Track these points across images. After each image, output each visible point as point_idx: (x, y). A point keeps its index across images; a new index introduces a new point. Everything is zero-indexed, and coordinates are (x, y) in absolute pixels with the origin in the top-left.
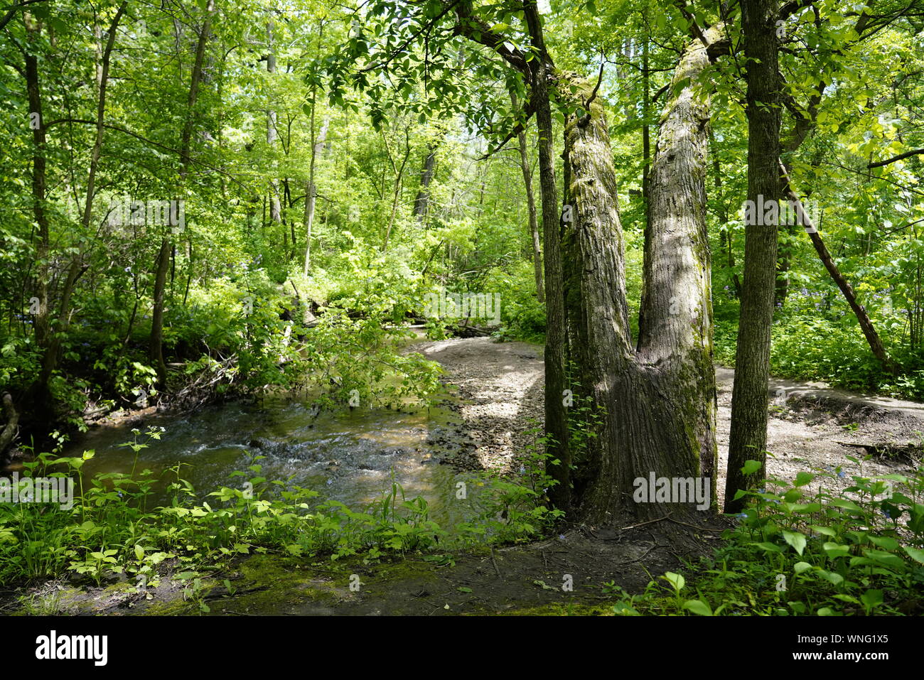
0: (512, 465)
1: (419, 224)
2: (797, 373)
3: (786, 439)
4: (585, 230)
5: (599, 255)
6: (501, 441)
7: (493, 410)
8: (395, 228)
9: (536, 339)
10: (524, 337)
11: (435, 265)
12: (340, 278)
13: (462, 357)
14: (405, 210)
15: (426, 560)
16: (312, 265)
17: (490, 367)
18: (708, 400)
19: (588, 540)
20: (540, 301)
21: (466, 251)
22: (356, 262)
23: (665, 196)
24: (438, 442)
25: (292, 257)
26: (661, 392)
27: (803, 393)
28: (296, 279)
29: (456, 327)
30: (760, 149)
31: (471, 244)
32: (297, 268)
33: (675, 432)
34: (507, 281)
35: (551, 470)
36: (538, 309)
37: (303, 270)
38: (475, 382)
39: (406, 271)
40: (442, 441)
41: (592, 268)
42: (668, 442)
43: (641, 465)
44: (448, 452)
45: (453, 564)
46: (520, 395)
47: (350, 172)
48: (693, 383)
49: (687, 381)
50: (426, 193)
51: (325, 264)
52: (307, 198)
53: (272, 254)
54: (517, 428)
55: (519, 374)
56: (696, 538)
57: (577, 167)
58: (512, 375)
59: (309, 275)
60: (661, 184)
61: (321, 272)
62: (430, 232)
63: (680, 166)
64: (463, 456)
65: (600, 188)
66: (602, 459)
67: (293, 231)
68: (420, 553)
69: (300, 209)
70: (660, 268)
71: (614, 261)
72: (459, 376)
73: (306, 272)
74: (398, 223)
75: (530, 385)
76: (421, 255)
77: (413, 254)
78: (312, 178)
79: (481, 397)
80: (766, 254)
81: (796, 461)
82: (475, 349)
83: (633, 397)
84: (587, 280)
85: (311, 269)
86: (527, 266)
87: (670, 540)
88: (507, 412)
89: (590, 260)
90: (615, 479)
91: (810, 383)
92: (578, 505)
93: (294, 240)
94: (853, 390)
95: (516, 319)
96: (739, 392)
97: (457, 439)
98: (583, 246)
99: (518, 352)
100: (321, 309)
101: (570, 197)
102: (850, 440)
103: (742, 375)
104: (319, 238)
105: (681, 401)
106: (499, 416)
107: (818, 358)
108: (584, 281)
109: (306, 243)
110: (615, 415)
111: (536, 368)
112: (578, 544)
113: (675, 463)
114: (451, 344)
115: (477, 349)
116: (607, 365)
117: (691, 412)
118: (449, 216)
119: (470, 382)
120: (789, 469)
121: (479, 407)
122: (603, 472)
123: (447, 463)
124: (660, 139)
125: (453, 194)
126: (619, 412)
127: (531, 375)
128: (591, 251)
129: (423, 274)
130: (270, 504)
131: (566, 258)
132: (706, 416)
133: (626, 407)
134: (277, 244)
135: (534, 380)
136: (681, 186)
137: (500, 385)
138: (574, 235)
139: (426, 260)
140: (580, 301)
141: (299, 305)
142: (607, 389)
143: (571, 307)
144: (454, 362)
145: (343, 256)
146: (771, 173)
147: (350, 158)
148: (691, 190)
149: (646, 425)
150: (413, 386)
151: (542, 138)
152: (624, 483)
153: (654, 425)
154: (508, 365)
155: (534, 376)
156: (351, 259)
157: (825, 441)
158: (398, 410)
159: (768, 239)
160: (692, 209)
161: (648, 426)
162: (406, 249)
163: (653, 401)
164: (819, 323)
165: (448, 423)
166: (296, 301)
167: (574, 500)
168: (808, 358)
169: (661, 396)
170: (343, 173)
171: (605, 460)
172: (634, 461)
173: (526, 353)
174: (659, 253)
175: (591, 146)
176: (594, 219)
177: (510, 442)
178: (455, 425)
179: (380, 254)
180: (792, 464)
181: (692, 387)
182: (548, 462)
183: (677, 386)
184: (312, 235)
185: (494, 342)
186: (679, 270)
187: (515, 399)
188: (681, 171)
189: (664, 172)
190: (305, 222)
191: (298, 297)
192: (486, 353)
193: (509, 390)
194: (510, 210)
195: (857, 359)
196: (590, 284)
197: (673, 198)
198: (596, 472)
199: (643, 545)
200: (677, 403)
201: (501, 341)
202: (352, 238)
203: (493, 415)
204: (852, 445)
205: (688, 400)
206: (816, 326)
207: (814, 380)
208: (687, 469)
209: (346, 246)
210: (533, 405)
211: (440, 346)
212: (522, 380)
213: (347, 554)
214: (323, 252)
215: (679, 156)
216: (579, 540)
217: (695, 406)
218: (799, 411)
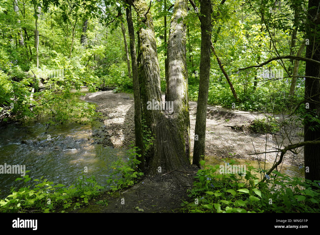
0: (123, 142)
1: (83, 47)
2: (212, 103)
3: (209, 126)
4: (146, 65)
5: (151, 75)
6: (119, 133)
7: (116, 121)
8: (74, 48)
9: (129, 92)
10: (125, 91)
11: (90, 62)
12: (52, 68)
13: (103, 99)
14: (77, 41)
15: (97, 203)
16: (40, 64)
17: (113, 103)
18: (187, 126)
19: (151, 182)
20: (130, 78)
21: (102, 58)
22: (58, 62)
23: (173, 51)
24: (96, 135)
25: (31, 60)
26: (173, 124)
27: (214, 109)
28: (34, 69)
29: (100, 87)
30: (205, 46)
31: (104, 55)
32: (34, 65)
33: (178, 138)
34: (118, 71)
35: (138, 158)
36: (129, 81)
37: (36, 66)
38: (108, 109)
39: (79, 65)
40: (97, 135)
41: (149, 80)
42: (175, 142)
43: (167, 151)
44: (100, 139)
45: (107, 204)
46: (124, 114)
47: (53, 25)
48: (183, 120)
49: (181, 119)
50: (85, 35)
51: (46, 63)
52: (35, 37)
53: (22, 59)
54: (124, 128)
55: (124, 106)
56: (185, 176)
57: (143, 39)
58: (121, 106)
59: (39, 68)
60: (172, 47)
61: (44, 67)
62: (87, 50)
63: (178, 40)
64: (106, 140)
65: (151, 49)
66: (155, 150)
67: (30, 49)
68: (95, 200)
69: (32, 39)
70: (172, 80)
71: (156, 77)
72: (103, 108)
73: (38, 67)
74: (75, 47)
75: (128, 110)
76: (85, 59)
77: (81, 59)
78: (36, 28)
79: (110, 116)
80: (206, 81)
81: (212, 133)
82: (107, 96)
83: (164, 127)
84: (148, 84)
85: (39, 65)
86: (124, 64)
87: (177, 178)
88: (120, 121)
89: (149, 77)
90: (159, 157)
91: (216, 106)
92: (147, 166)
93: (31, 53)
94: (228, 108)
95: (121, 84)
96: (197, 126)
97: (103, 134)
98: (146, 71)
99: (123, 97)
100: (45, 81)
101: (141, 51)
102: (227, 125)
103: (198, 121)
104: (42, 53)
105: (179, 127)
106: (118, 123)
107: (218, 98)
108: (146, 85)
109: (36, 55)
110: (158, 134)
111: (129, 103)
112: (148, 184)
113: (178, 149)
114: (98, 94)
115: (108, 96)
116: (155, 116)
117: (182, 130)
118: (95, 44)
119: (106, 110)
120: (210, 136)
121: (110, 120)
122: (155, 155)
123: (100, 143)
124: (171, 29)
125: (96, 36)
126: (160, 133)
127: (128, 106)
128: (149, 74)
129: (86, 66)
130: (34, 191)
131: (140, 75)
132: (187, 131)
133: (162, 131)
134: (23, 54)
135: (129, 107)
136: (178, 48)
137: (117, 110)
138: (142, 67)
139: (87, 61)
140: (145, 92)
141: (36, 80)
142: (156, 125)
143: (142, 95)
144: (100, 101)
145: (53, 60)
146: (208, 54)
147: (53, 20)
148: (182, 49)
149: (168, 137)
150: (85, 114)
151: (131, 40)
152: (162, 158)
153: (171, 136)
154: (120, 102)
155: (129, 106)
156: (57, 61)
157: (220, 125)
158: (80, 123)
159: (207, 76)
160: (182, 57)
161: (169, 137)
162: (78, 57)
163: (170, 128)
164: (219, 86)
165: (99, 127)
166: (35, 79)
167: (146, 164)
168: (216, 98)
169: (173, 126)
170: (49, 27)
171: (156, 150)
172: (165, 150)
173: (126, 97)
174: (171, 74)
175: (147, 31)
176: (149, 61)
177: (122, 133)
178: (102, 128)
179: (68, 59)
180: (211, 134)
181: (182, 121)
182: (137, 156)
183: (178, 122)
184: (39, 52)
185: (114, 93)
186: (178, 81)
187: (123, 116)
188: (178, 42)
189: (172, 42)
190: (35, 46)
191: (35, 77)
192: (112, 98)
193: (120, 112)
194: (117, 41)
195: (229, 98)
196: (149, 86)
197: (176, 52)
198: (153, 155)
199: (169, 181)
200: (178, 128)
201: (117, 92)
202: (56, 53)
203: (116, 123)
204: (227, 126)
205: (181, 126)
206: (218, 87)
207: (217, 105)
208: (181, 150)
209: (54, 56)
210: (129, 118)
211: (94, 95)
212: (125, 108)
213: (67, 207)
214: (44, 59)
215: (177, 36)
216: (149, 182)
217: (183, 128)
218: (213, 116)
